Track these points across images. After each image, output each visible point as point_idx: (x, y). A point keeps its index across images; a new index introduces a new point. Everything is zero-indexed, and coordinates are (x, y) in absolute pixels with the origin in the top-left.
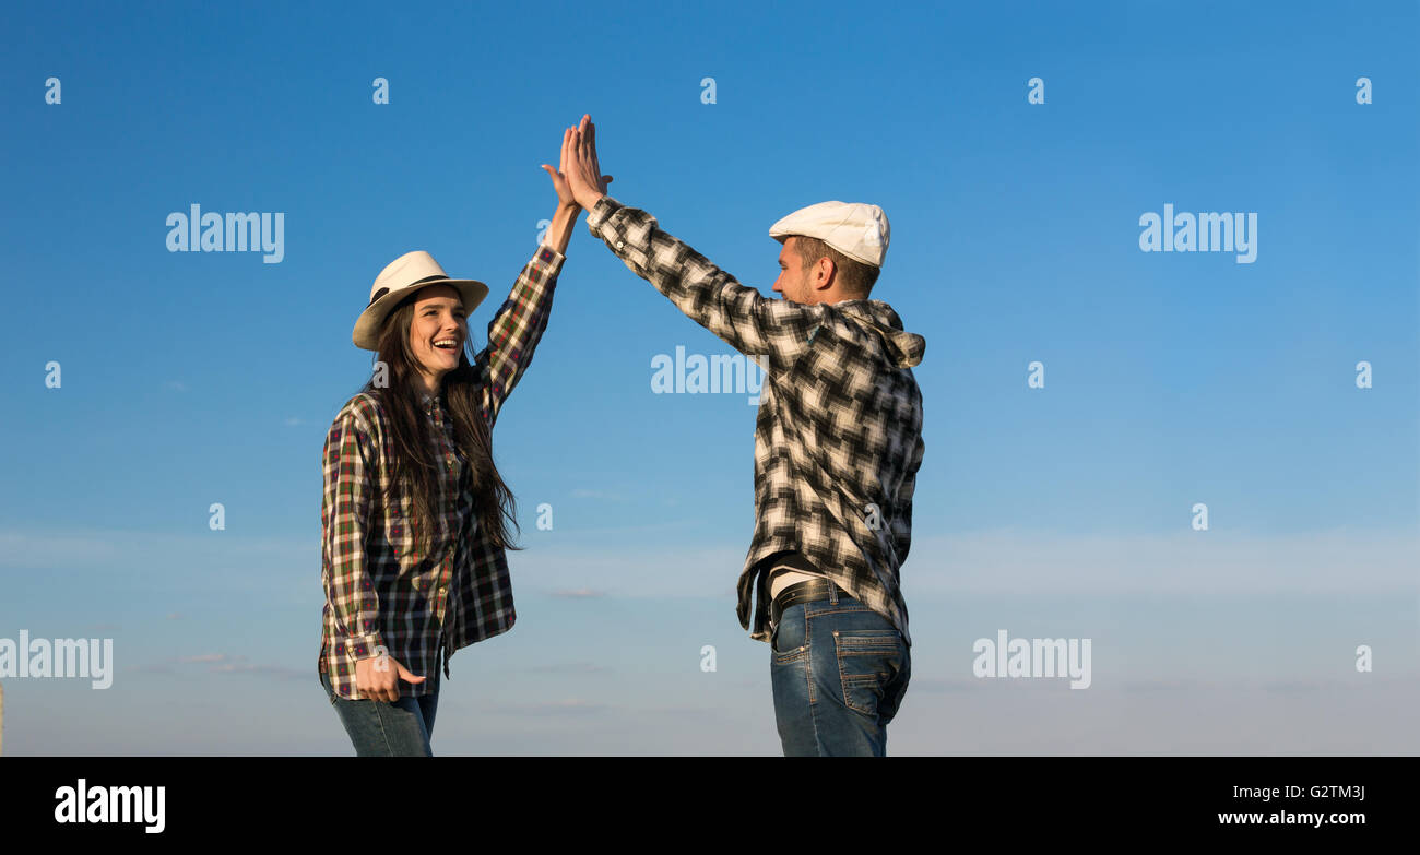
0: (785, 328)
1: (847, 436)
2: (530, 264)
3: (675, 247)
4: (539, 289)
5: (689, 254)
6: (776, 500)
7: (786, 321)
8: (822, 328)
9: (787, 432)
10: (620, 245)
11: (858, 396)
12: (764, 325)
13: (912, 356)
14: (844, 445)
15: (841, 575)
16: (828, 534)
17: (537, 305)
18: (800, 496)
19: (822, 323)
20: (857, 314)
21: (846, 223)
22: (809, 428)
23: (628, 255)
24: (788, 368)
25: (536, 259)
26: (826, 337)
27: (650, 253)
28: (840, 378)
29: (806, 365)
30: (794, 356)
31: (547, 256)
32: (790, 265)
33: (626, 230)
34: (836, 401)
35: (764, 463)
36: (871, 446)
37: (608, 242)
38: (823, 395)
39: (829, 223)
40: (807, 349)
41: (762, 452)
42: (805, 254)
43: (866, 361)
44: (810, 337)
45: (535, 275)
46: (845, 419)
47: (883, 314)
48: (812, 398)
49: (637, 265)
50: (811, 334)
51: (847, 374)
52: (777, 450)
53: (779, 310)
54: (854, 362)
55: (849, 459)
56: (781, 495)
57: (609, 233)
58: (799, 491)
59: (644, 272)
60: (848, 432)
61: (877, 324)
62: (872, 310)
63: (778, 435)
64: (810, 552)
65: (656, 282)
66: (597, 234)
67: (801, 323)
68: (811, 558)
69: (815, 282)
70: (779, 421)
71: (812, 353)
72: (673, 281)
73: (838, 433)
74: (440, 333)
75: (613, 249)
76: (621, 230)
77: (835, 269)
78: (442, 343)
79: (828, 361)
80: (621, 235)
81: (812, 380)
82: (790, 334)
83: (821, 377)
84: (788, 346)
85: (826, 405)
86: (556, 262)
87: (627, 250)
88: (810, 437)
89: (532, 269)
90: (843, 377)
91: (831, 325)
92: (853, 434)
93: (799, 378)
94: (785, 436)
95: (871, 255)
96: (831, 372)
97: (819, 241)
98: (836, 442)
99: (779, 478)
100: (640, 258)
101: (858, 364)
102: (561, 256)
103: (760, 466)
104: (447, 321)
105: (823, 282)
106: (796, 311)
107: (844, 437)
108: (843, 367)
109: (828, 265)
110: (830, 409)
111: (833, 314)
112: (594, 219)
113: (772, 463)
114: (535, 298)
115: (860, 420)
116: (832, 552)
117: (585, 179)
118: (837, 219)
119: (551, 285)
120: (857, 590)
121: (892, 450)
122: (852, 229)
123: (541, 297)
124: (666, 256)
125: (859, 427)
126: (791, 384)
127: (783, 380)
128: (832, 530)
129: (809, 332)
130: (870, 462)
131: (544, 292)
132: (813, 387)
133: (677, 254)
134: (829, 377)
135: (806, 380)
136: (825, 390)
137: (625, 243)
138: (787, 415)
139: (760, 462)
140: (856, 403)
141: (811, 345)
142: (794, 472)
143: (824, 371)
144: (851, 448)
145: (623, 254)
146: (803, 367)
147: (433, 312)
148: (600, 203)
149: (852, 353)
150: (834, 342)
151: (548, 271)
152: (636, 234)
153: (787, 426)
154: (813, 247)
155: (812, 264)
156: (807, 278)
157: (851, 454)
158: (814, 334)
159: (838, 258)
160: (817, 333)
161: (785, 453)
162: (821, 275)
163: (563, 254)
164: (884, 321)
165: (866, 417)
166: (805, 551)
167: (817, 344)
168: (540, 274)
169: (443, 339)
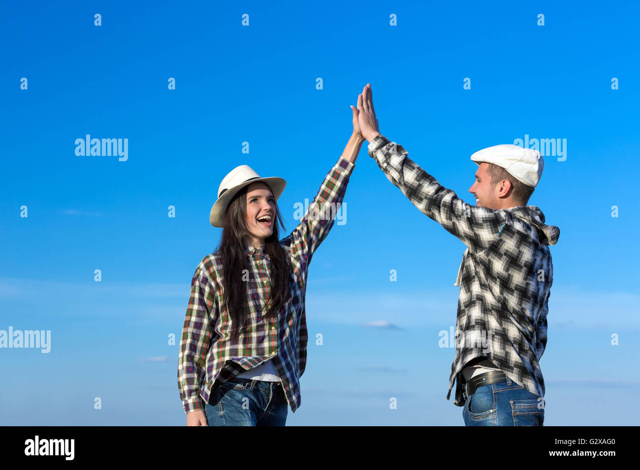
0: (485, 225)
1: (518, 288)
2: (334, 169)
3: (415, 171)
4: (338, 184)
5: (424, 176)
6: (474, 326)
7: (486, 220)
8: (506, 225)
9: (483, 286)
10: (385, 165)
11: (526, 265)
12: (472, 221)
13: (553, 239)
14: (516, 293)
15: (513, 373)
16: (504, 348)
17: (337, 193)
18: (488, 325)
19: (507, 222)
20: (522, 216)
21: (521, 161)
22: (496, 283)
23: (389, 172)
24: (485, 248)
25: (337, 166)
26: (509, 230)
27: (401, 172)
28: (516, 254)
29: (496, 247)
30: (489, 241)
31: (344, 164)
32: (483, 180)
33: (390, 157)
34: (513, 268)
35: (464, 303)
36: (530, 294)
37: (378, 161)
38: (506, 264)
39: (510, 159)
40: (498, 238)
41: (463, 296)
42: (493, 175)
43: (530, 243)
44: (500, 231)
45: (336, 175)
46: (518, 278)
47: (537, 214)
48: (498, 266)
49: (393, 178)
50: (500, 229)
51: (520, 252)
52: (475, 297)
53: (481, 214)
54: (524, 245)
55: (518, 301)
56: (477, 323)
57: (380, 157)
58: (488, 321)
59: (396, 183)
60: (518, 286)
61: (534, 220)
62: (530, 212)
63: (476, 288)
64: (495, 358)
65: (403, 190)
66: (372, 156)
67: (494, 222)
68: (495, 362)
69: (498, 194)
70: (476, 279)
71: (501, 240)
72: (414, 192)
73: (513, 286)
74: (261, 212)
75: (380, 167)
76: (388, 156)
77: (512, 187)
78: (262, 218)
79: (510, 244)
80: (387, 160)
81: (499, 255)
82: (488, 228)
83: (505, 254)
84: (486, 235)
85: (507, 270)
86: (349, 168)
87: (388, 168)
88: (497, 289)
89: (335, 172)
90: (518, 254)
91: (511, 222)
92: (521, 287)
93: (491, 254)
94: (481, 288)
95: (533, 180)
96: (511, 251)
97: (503, 169)
98: (511, 291)
99: (476, 313)
100: (396, 175)
101: (526, 245)
102: (352, 165)
103: (462, 305)
104: (264, 205)
105: (503, 194)
106: (491, 215)
107: (516, 289)
108: (518, 248)
109: (507, 184)
110: (510, 272)
111: (510, 216)
112: (372, 146)
113: (470, 304)
114: (336, 189)
115: (525, 279)
116: (507, 359)
117: (369, 123)
118: (515, 158)
119: (346, 181)
120: (521, 381)
121: (540, 294)
122: (523, 164)
123: (340, 188)
124: (410, 176)
125: (525, 282)
126: (486, 257)
127: (481, 254)
128: (507, 346)
129: (499, 228)
130: (529, 302)
131: (341, 186)
132: (500, 260)
133: (416, 175)
134: (510, 254)
135: (496, 255)
136: (507, 261)
137: (388, 164)
138: (482, 275)
139: (462, 302)
140: (524, 269)
141: (500, 236)
142: (485, 310)
143: (507, 251)
144: (519, 295)
145: (386, 170)
146: (494, 248)
147: (255, 199)
148: (377, 137)
149: (523, 239)
150: (513, 233)
151: (344, 173)
152: (396, 160)
153: (483, 282)
154: (499, 172)
155: (497, 182)
156: (493, 189)
157: (519, 299)
158: (502, 229)
159: (513, 180)
160: (504, 229)
161: (481, 299)
162: (502, 189)
163: (353, 163)
164: (537, 218)
165: (529, 277)
166: (492, 358)
167: (504, 234)
168: (339, 175)
169: (263, 216)
